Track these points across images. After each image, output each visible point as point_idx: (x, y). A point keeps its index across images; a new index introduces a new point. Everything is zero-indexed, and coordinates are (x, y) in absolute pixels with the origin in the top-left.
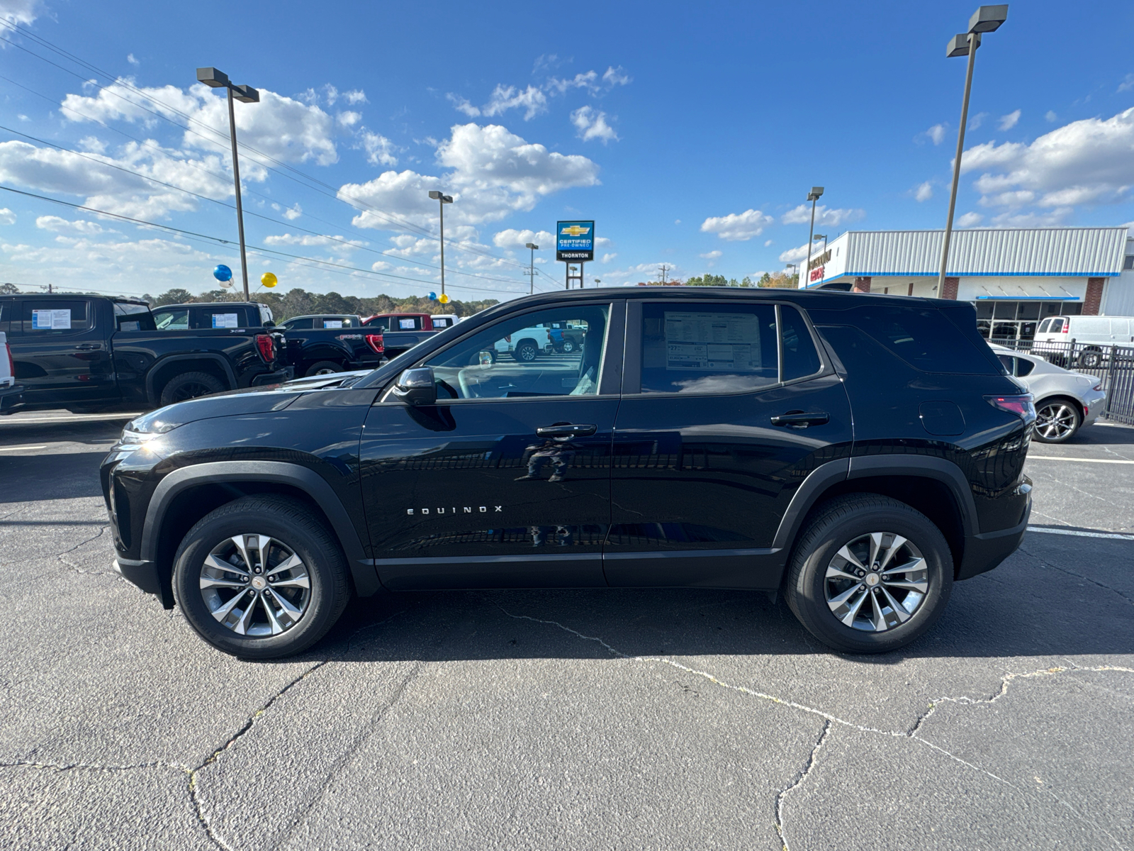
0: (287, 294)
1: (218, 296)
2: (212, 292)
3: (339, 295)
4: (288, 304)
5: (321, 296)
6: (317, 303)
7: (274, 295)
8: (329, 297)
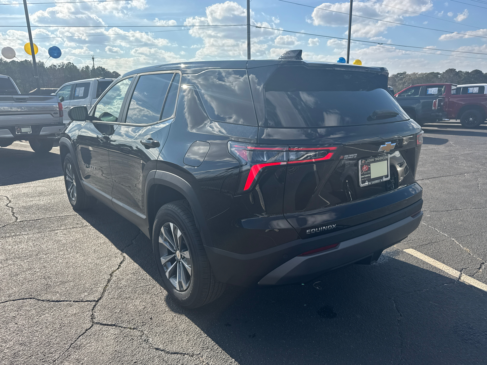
0: (444, 73)
1: (401, 76)
2: (398, 74)
3: (481, 71)
4: (443, 79)
5: (467, 73)
6: (463, 77)
7: (435, 73)
8: (473, 73)
